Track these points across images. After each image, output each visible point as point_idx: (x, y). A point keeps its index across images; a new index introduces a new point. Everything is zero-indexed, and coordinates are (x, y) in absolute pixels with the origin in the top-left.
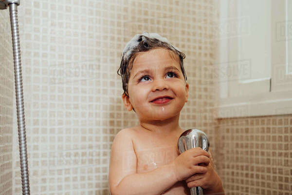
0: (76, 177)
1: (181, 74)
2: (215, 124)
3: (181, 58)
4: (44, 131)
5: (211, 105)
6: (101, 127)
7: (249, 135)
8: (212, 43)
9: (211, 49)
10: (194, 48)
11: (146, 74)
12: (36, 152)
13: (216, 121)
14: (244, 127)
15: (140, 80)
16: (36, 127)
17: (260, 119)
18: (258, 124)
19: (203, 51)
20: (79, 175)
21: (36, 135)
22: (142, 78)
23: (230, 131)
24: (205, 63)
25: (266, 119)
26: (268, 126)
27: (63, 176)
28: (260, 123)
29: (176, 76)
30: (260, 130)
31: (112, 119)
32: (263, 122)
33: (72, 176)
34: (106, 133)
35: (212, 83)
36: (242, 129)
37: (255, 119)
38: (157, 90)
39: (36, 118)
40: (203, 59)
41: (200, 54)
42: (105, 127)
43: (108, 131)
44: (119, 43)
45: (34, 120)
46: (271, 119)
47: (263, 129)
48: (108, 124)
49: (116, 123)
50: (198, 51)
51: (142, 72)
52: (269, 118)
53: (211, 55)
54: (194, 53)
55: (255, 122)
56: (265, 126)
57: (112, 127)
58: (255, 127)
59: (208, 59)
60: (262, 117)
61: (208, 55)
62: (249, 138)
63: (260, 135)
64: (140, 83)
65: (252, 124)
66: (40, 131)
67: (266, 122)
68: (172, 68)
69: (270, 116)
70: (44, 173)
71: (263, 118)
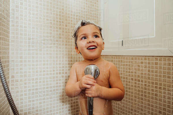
1: (100, 36)
3: (100, 30)
11: (84, 36)
12: (21, 71)
15: (82, 39)
17: (118, 57)
20: (42, 80)
22: (82, 38)
26: (122, 60)
29: (98, 37)
30: (118, 61)
36: (110, 60)
38: (90, 42)
44: (60, 23)
45: (20, 56)
51: (83, 35)
55: (115, 58)
57: (57, 59)
64: (82, 40)
67: (120, 58)
68: (97, 33)
69: (123, 56)
70: (25, 80)
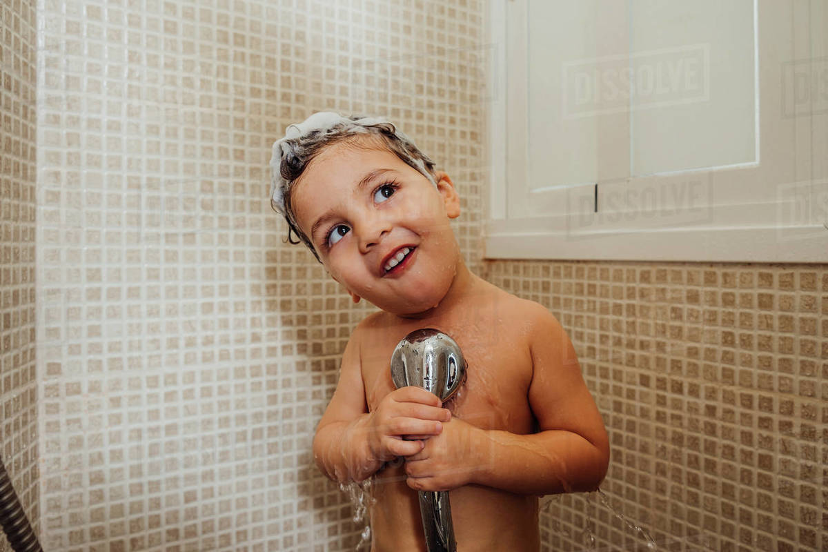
0: (191, 391)
2: (481, 268)
4: (114, 294)
5: (474, 232)
6: (248, 282)
7: (551, 295)
8: (474, 113)
9: (474, 123)
10: (442, 120)
12: (95, 340)
13: (484, 264)
14: (540, 280)
16: (95, 285)
17: (574, 266)
18: (569, 275)
19: (458, 128)
20: (197, 386)
21: (93, 304)
23: (512, 284)
24: (463, 150)
25: (586, 267)
26: (592, 282)
27: (161, 390)
28: (574, 273)
30: (574, 288)
31: (271, 265)
32: (580, 273)
33: (181, 388)
34: (259, 293)
35: (475, 190)
36: (535, 283)
37: (562, 265)
39: (95, 266)
40: (459, 142)
41: (452, 133)
42: (256, 282)
43: (263, 291)
44: (286, 104)
45: (89, 270)
46: (598, 267)
47: (581, 285)
48: (263, 274)
49: (279, 273)
50: (447, 127)
52: (593, 265)
53: (474, 135)
54: (442, 130)
55: (562, 272)
56: (586, 282)
57: (272, 282)
58: (564, 281)
59: (468, 143)
60: (578, 261)
61: (468, 136)
62: (551, 302)
63: (574, 297)
65: (557, 274)
66: (104, 294)
67: (586, 272)
69: (597, 262)
70: (116, 385)
71: (580, 265)
